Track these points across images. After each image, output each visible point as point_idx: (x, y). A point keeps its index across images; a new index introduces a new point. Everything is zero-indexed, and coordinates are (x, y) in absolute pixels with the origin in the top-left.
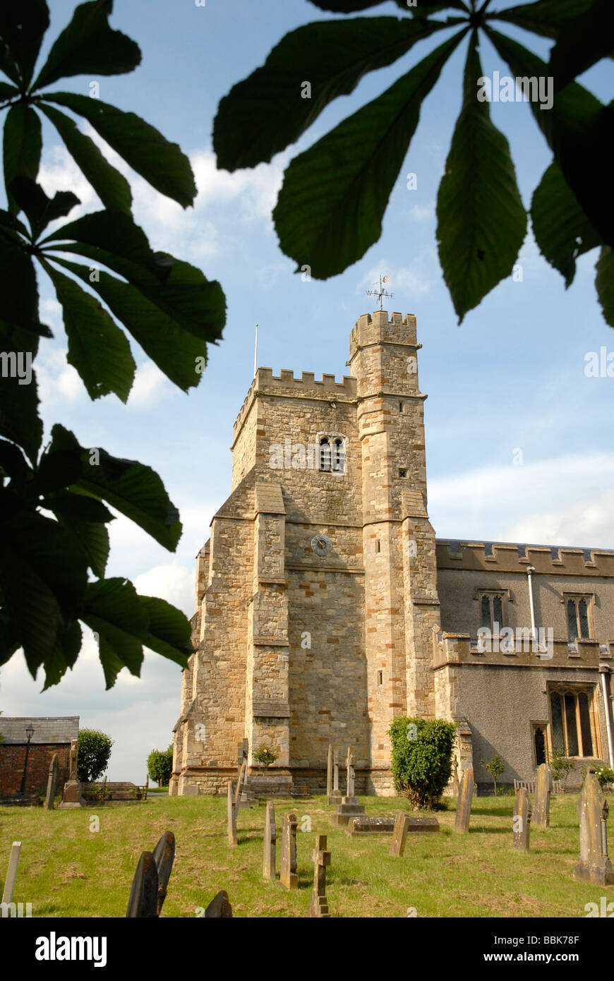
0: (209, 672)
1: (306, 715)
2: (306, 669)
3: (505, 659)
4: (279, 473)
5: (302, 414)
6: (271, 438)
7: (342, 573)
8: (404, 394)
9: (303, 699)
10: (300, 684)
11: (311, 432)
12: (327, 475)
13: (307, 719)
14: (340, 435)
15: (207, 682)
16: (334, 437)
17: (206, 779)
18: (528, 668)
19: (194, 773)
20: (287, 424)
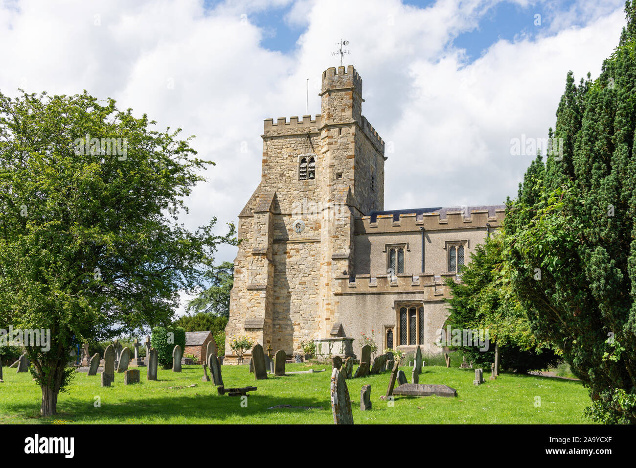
0: (236, 305)
1: (286, 327)
2: (287, 300)
3: (370, 289)
4: (275, 185)
5: (289, 146)
6: (271, 164)
7: (309, 242)
8: (342, 122)
9: (284, 318)
10: (283, 309)
11: (294, 156)
12: (303, 182)
13: (286, 328)
14: (313, 154)
15: (235, 311)
16: (309, 156)
17: (234, 361)
18: (383, 294)
19: (229, 358)
20: (281, 153)
